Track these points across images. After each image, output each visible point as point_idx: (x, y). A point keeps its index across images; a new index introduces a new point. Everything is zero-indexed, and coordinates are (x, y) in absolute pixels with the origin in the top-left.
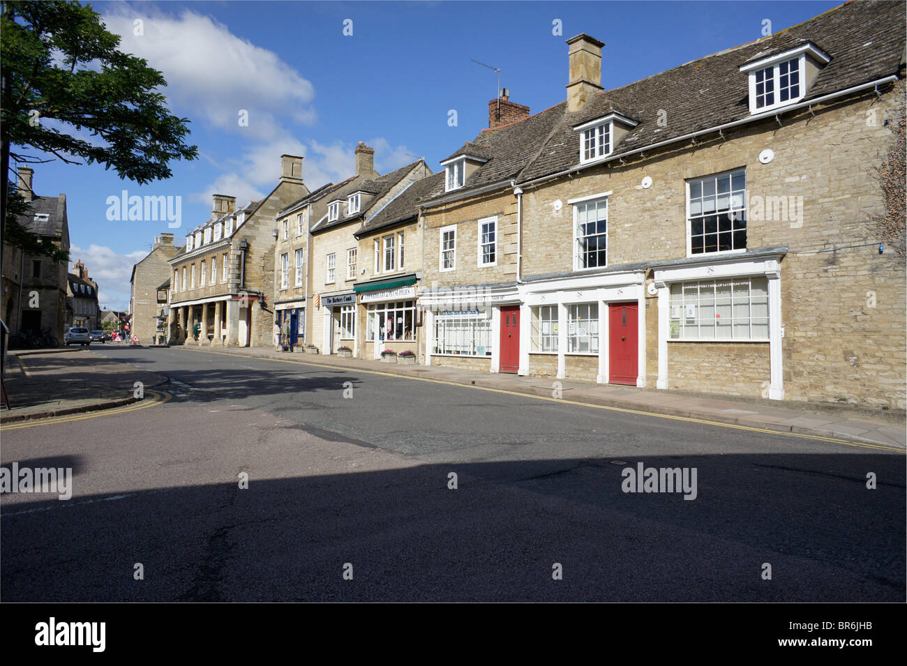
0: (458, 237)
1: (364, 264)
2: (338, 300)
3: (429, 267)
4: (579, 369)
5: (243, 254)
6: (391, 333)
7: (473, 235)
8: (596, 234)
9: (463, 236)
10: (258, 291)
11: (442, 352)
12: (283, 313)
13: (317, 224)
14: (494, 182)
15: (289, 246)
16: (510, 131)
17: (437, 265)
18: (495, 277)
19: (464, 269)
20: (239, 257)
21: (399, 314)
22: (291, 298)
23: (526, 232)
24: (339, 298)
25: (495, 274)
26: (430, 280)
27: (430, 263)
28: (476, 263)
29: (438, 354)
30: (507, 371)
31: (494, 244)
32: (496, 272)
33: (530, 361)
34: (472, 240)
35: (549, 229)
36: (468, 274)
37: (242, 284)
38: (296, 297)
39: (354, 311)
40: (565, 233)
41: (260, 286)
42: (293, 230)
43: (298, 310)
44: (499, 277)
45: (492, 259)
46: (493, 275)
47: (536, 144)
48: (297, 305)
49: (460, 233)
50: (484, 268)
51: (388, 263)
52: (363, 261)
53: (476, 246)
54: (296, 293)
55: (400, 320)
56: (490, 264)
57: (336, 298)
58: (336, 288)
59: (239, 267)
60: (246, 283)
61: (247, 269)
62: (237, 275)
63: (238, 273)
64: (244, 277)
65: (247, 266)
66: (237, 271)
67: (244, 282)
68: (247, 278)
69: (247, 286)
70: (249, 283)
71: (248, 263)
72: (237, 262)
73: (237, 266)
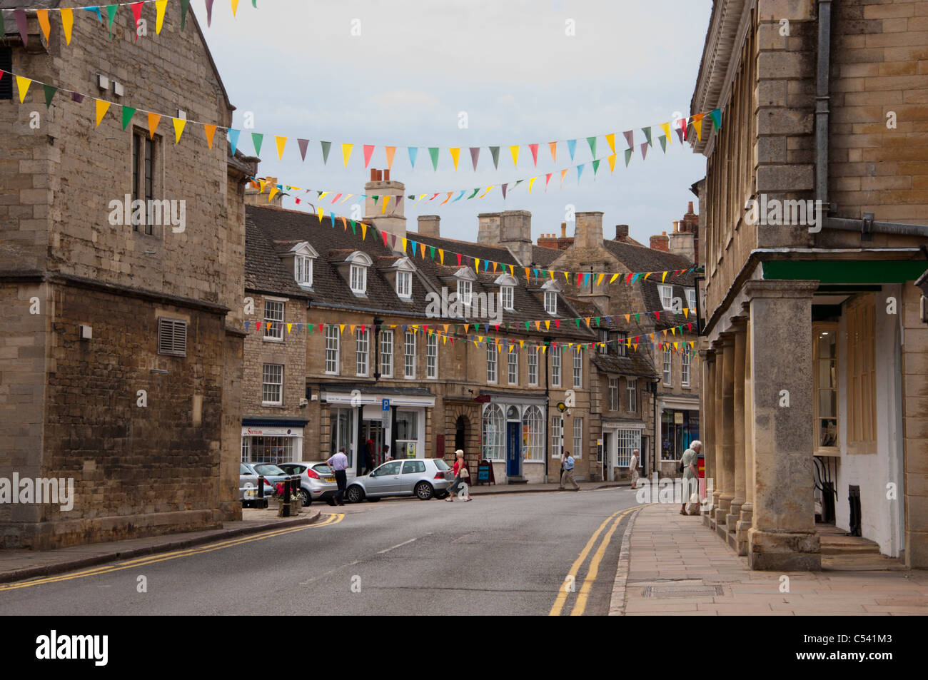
59: (805, 93)
60: (852, 184)
61: (851, 99)
62: (793, 144)
63: (799, 129)
64: (831, 149)
65: (856, 85)
66: (794, 117)
67: (832, 179)
68: (854, 156)
69: (854, 198)
70: (870, 184)
71: (859, 61)
72: (792, 65)
73: (793, 87)
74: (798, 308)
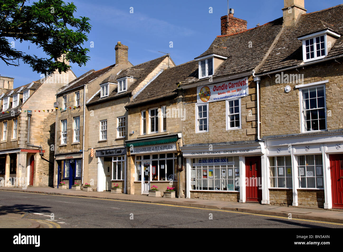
0: (210, 109)
1: (132, 128)
2: (110, 153)
3: (187, 130)
4: (309, 199)
5: (29, 119)
6: (155, 176)
7: (222, 108)
8: (317, 108)
9: (214, 109)
10: (39, 146)
11: (199, 188)
12: (63, 162)
13: (91, 99)
14: (238, 73)
15: (68, 114)
16: (240, 38)
17: (193, 128)
18: (240, 137)
19: (216, 131)
20: (27, 121)
21: (162, 163)
22: (70, 151)
23: (264, 106)
24: (111, 151)
25: (240, 135)
26: (188, 139)
27: (188, 127)
28: (224, 127)
29: (196, 190)
30: (251, 201)
31: (239, 114)
32: (241, 133)
33: (270, 194)
34: (221, 111)
35: (281, 105)
36: (219, 135)
37: (28, 141)
38: (74, 150)
39: (123, 161)
40: (294, 107)
41: (41, 143)
42: (71, 103)
43: (75, 160)
44: (243, 136)
45: (238, 125)
46: (239, 135)
47: (264, 47)
48: (75, 157)
49: (212, 107)
50: (231, 131)
51: (152, 127)
52: (133, 125)
53: (225, 116)
54: (74, 148)
55: (163, 167)
56: (235, 128)
57: (108, 151)
58: (109, 144)
59: (26, 129)
60: (31, 140)
61: (32, 130)
62: (25, 135)
63: (26, 133)
64: (29, 136)
65: (32, 129)
66: (25, 132)
67: (29, 140)
68: (32, 137)
69: (31, 142)
70: (33, 141)
71: (33, 126)
72: (25, 125)
73: (25, 128)
74: (25, 155)
